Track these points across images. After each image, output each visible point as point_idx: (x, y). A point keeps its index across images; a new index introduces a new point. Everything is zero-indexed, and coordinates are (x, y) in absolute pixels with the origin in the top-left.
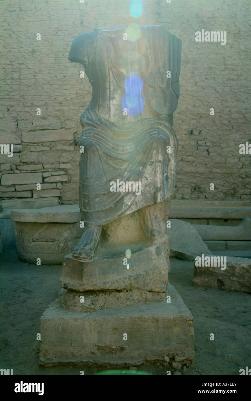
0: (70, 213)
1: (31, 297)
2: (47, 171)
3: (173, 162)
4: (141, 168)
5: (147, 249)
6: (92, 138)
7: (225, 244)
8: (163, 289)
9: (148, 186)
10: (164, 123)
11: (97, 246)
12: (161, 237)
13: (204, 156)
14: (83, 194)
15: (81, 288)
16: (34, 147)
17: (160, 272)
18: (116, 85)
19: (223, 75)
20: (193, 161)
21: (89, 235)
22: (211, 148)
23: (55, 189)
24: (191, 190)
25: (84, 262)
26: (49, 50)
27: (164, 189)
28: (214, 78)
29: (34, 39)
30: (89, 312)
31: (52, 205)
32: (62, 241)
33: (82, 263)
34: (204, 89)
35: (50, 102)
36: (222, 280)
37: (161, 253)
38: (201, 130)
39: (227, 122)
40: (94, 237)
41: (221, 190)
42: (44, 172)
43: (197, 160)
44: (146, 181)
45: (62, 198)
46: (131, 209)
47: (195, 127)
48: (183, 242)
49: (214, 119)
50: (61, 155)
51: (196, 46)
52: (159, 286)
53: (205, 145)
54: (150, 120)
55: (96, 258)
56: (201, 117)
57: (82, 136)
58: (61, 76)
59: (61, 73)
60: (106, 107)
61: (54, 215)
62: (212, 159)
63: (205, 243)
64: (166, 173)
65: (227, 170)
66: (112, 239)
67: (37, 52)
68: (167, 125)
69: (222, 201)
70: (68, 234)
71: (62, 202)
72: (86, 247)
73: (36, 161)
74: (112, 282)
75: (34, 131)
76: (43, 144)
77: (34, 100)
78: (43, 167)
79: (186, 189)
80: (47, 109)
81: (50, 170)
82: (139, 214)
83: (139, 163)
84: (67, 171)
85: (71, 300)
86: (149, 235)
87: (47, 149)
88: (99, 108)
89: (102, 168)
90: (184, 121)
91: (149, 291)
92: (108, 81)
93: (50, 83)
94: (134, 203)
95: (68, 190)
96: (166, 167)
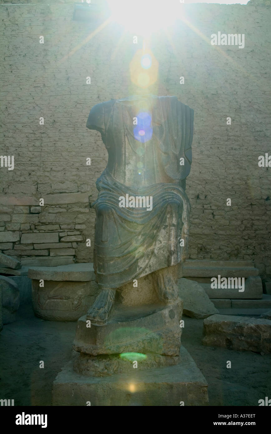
0: (84, 272)
1: (45, 355)
2: (64, 231)
3: (186, 226)
4: (155, 231)
5: (160, 312)
6: (108, 202)
7: (231, 302)
8: (176, 353)
9: (162, 249)
10: (178, 188)
11: (111, 309)
12: (175, 300)
13: (209, 219)
14: (98, 256)
15: (94, 352)
16: (52, 208)
17: (173, 335)
18: (131, 152)
19: (227, 145)
20: (199, 224)
21: (103, 298)
22: (216, 212)
23: (70, 248)
24: (198, 251)
25: (98, 325)
26: (69, 121)
27: (178, 252)
28: (218, 147)
29: (55, 111)
30: (103, 377)
31: (67, 264)
32: (76, 299)
33: (97, 326)
34: (209, 157)
35: (68, 168)
36: (230, 339)
37: (175, 316)
38: (206, 194)
39: (230, 187)
40: (108, 299)
41: (225, 250)
42: (61, 232)
43: (203, 223)
44: (160, 245)
45: (76, 256)
46: (145, 272)
47: (201, 192)
48: (191, 301)
49: (218, 184)
50: (76, 217)
51: (202, 119)
52: (172, 349)
53: (210, 208)
54: (164, 185)
55: (110, 322)
56: (206, 183)
57: (98, 199)
58: (79, 144)
59: (79, 141)
60: (121, 172)
61: (69, 274)
62: (216, 222)
63: (212, 301)
64: (179, 236)
65: (231, 232)
66: (125, 301)
67: (57, 122)
68: (180, 189)
69: (226, 261)
70: (82, 292)
71: (77, 260)
72: (100, 310)
73: (54, 221)
74: (125, 346)
75: (53, 194)
76: (60, 206)
77: (53, 166)
78: (60, 227)
79: (192, 249)
80: (65, 174)
81: (66, 230)
82: (153, 277)
83: (153, 227)
84: (82, 231)
85: (84, 364)
86: (163, 298)
87: (64, 210)
88: (114, 174)
89: (117, 230)
90: (191, 186)
91: (162, 355)
92: (124, 147)
93: (68, 151)
94: (148, 266)
95: (82, 249)
96: (180, 231)
